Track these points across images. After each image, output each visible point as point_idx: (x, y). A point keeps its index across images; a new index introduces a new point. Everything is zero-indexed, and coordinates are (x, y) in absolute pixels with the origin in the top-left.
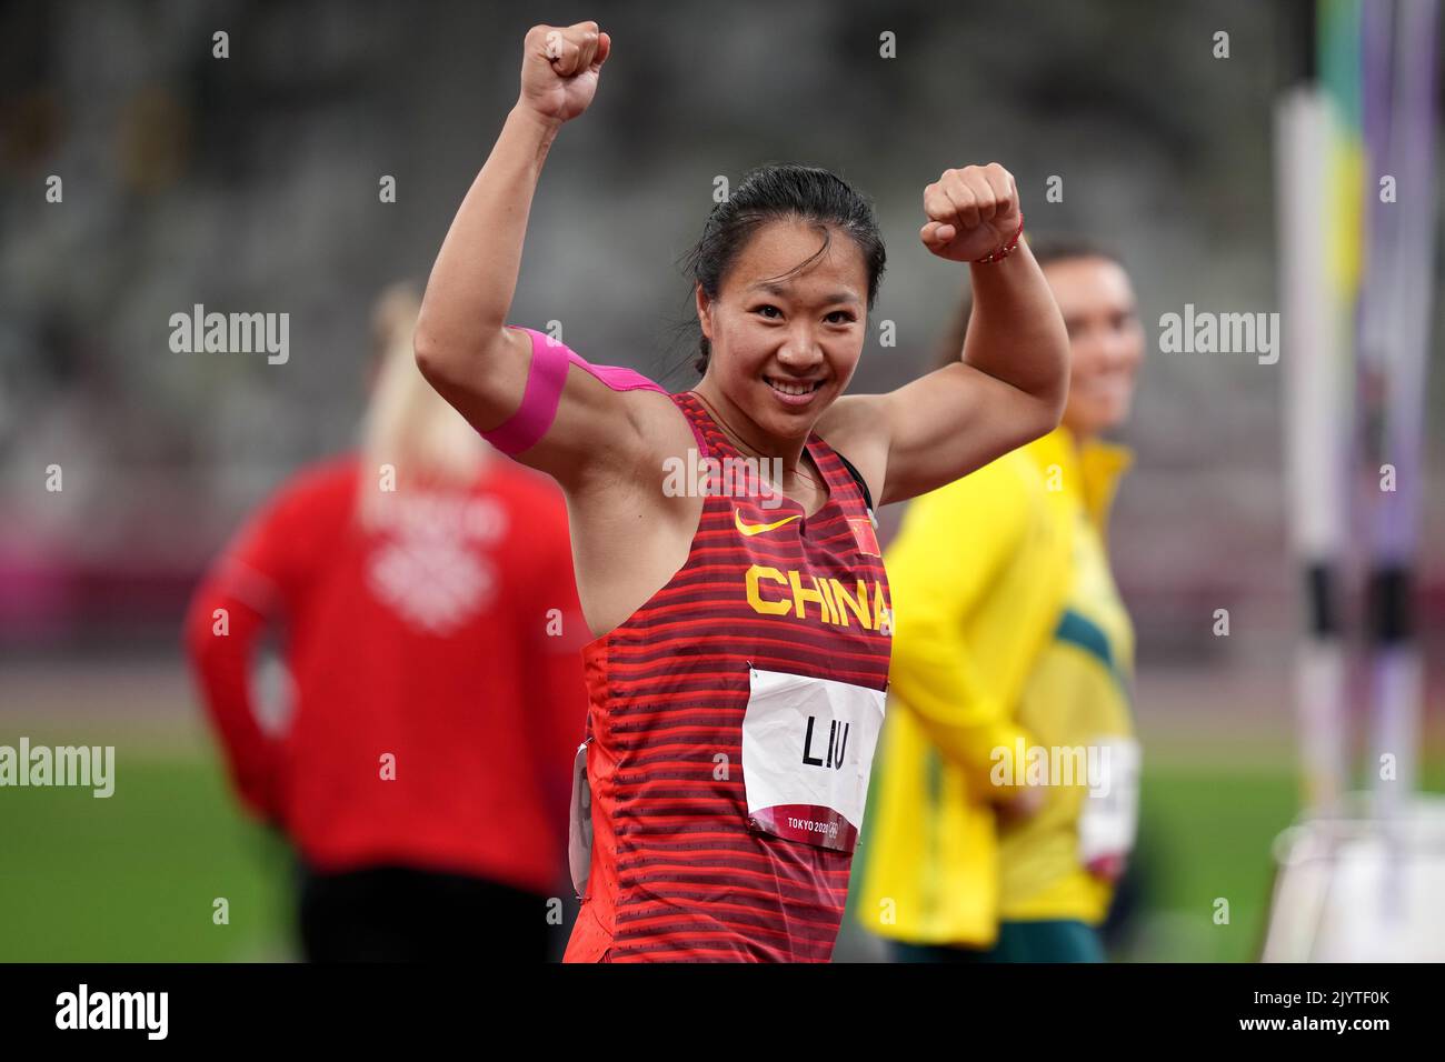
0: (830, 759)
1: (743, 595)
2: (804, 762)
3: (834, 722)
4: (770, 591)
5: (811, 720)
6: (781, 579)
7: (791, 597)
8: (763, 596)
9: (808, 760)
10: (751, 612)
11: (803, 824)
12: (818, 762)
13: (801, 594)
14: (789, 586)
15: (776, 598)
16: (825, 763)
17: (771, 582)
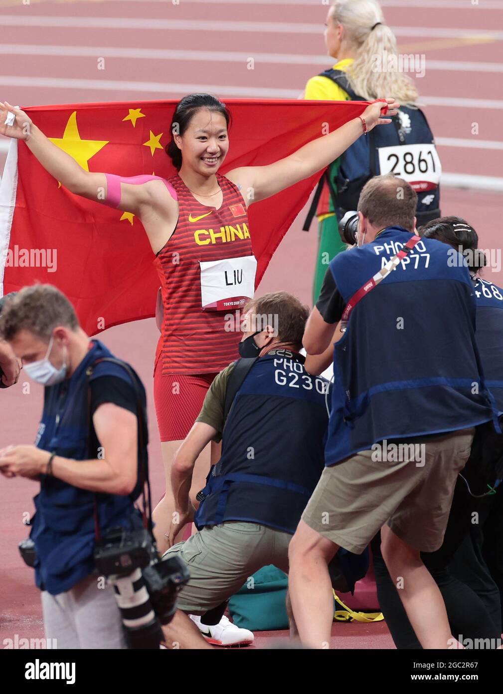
0: (235, 282)
1: (194, 240)
5: (226, 272)
6: (206, 233)
8: (201, 239)
9: (228, 284)
10: (197, 245)
12: (232, 284)
15: (205, 239)
16: (234, 284)
17: (204, 234)
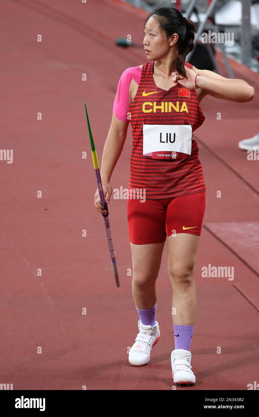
2: (160, 142)
3: (167, 134)
4: (148, 107)
7: (153, 108)
11: (161, 155)
13: (156, 107)
14: (153, 106)
